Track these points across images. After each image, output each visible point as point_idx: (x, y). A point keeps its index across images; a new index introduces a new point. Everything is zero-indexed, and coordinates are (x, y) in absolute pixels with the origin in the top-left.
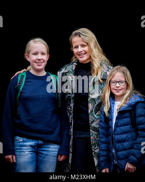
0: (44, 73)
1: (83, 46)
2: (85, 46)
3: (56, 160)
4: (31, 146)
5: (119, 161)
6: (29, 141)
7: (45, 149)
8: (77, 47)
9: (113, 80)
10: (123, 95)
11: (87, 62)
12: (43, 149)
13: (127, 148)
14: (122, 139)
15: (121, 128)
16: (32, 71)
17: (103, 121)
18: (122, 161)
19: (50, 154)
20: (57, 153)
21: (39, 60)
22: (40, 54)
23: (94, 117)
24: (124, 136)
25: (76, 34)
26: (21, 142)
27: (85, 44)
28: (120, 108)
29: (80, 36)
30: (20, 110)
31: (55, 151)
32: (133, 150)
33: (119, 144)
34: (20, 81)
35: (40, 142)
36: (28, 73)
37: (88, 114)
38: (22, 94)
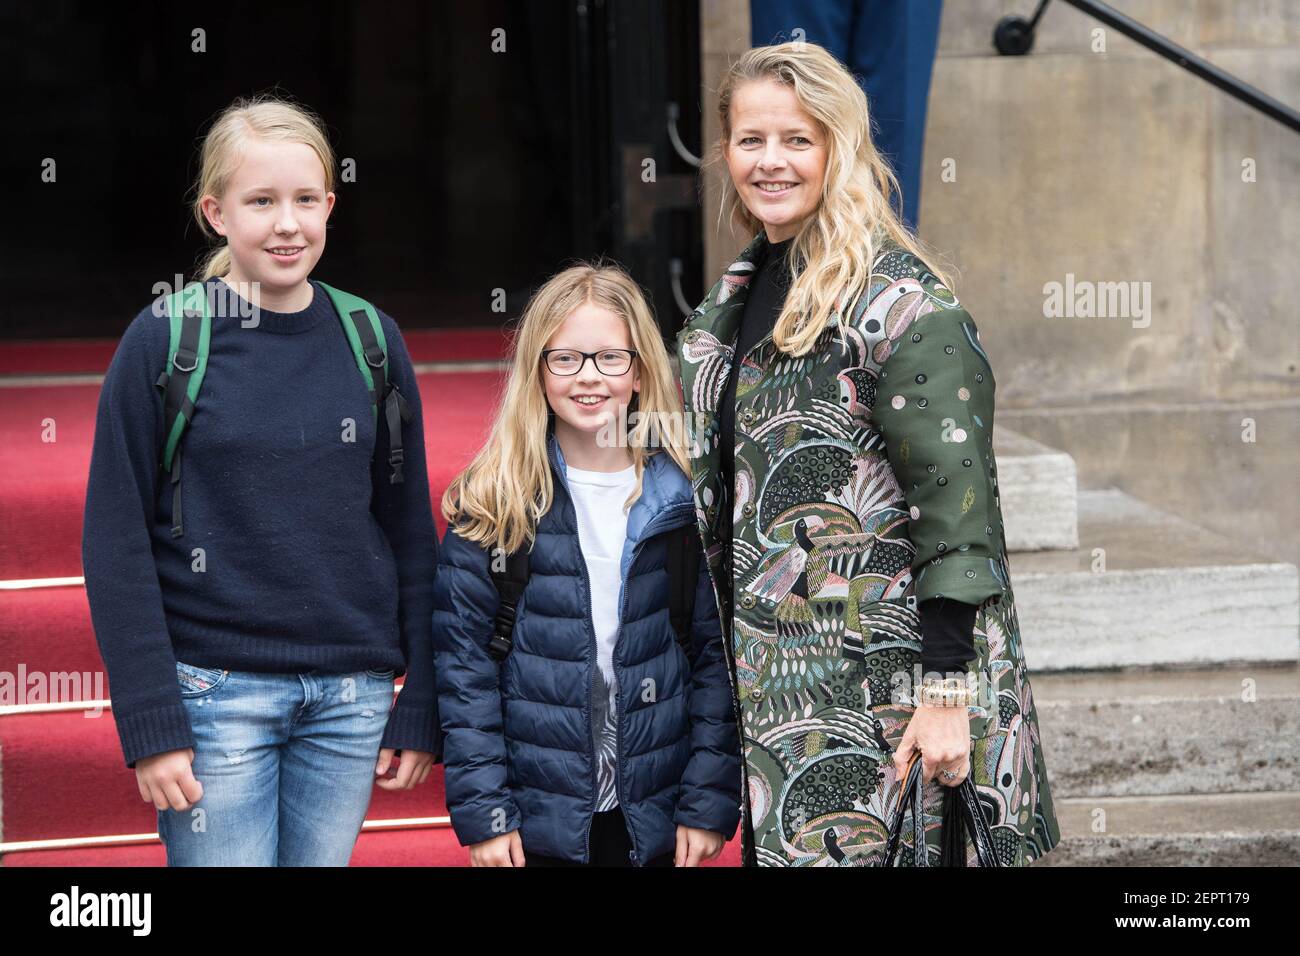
2: (800, 140)
6: (247, 691)
7: (332, 727)
19: (357, 752)
21: (282, 235)
22: (287, 204)
23: (758, 543)
25: (766, 70)
26: (203, 695)
27: (807, 132)
29: (788, 80)
31: (377, 734)
34: (183, 347)
38: (200, 420)
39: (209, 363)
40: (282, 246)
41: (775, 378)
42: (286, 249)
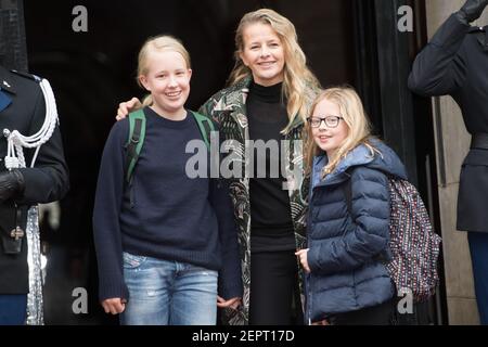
1: (271, 45)
2: (274, 44)
8: (257, 46)
20: (216, 285)
21: (172, 88)
22: (172, 76)
23: (301, 203)
25: (257, 19)
26: (137, 268)
34: (135, 133)
35: (179, 267)
39: (144, 139)
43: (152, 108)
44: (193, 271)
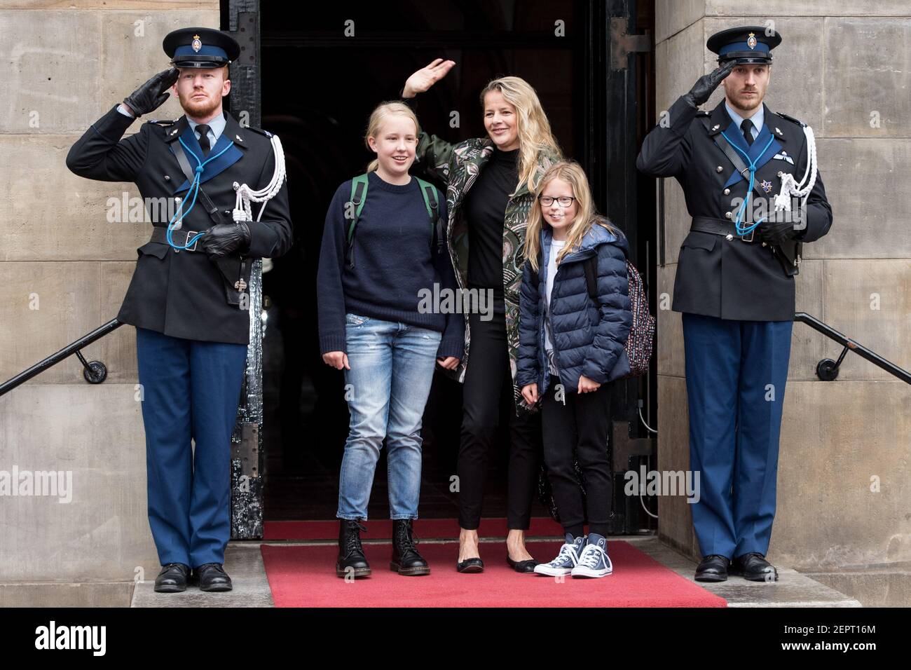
0: (406, 180)
1: (504, 112)
2: (507, 112)
3: (433, 365)
4: (382, 334)
5: (563, 371)
6: (377, 324)
7: (411, 341)
8: (492, 114)
9: (546, 194)
10: (568, 227)
11: (511, 149)
12: (406, 340)
13: (579, 342)
14: (568, 324)
15: (567, 299)
16: (381, 174)
17: (527, 281)
18: (569, 370)
19: (421, 352)
20: (436, 349)
21: (400, 151)
22: (401, 140)
23: (514, 271)
24: (573, 317)
25: (494, 87)
26: (360, 325)
27: (509, 108)
28: (563, 258)
29: (500, 90)
30: (356, 259)
31: (431, 346)
32: (591, 348)
33: (563, 335)
34: (356, 195)
35: (402, 326)
36: (373, 177)
37: (501, 265)
39: (365, 202)
40: (399, 156)
41: (520, 208)
42: (401, 157)
43: (377, 173)
44: (415, 332)
